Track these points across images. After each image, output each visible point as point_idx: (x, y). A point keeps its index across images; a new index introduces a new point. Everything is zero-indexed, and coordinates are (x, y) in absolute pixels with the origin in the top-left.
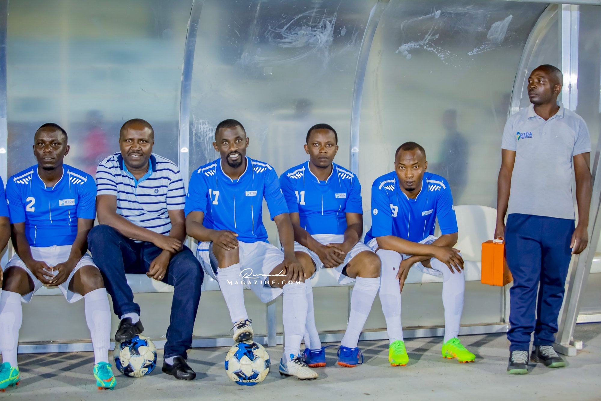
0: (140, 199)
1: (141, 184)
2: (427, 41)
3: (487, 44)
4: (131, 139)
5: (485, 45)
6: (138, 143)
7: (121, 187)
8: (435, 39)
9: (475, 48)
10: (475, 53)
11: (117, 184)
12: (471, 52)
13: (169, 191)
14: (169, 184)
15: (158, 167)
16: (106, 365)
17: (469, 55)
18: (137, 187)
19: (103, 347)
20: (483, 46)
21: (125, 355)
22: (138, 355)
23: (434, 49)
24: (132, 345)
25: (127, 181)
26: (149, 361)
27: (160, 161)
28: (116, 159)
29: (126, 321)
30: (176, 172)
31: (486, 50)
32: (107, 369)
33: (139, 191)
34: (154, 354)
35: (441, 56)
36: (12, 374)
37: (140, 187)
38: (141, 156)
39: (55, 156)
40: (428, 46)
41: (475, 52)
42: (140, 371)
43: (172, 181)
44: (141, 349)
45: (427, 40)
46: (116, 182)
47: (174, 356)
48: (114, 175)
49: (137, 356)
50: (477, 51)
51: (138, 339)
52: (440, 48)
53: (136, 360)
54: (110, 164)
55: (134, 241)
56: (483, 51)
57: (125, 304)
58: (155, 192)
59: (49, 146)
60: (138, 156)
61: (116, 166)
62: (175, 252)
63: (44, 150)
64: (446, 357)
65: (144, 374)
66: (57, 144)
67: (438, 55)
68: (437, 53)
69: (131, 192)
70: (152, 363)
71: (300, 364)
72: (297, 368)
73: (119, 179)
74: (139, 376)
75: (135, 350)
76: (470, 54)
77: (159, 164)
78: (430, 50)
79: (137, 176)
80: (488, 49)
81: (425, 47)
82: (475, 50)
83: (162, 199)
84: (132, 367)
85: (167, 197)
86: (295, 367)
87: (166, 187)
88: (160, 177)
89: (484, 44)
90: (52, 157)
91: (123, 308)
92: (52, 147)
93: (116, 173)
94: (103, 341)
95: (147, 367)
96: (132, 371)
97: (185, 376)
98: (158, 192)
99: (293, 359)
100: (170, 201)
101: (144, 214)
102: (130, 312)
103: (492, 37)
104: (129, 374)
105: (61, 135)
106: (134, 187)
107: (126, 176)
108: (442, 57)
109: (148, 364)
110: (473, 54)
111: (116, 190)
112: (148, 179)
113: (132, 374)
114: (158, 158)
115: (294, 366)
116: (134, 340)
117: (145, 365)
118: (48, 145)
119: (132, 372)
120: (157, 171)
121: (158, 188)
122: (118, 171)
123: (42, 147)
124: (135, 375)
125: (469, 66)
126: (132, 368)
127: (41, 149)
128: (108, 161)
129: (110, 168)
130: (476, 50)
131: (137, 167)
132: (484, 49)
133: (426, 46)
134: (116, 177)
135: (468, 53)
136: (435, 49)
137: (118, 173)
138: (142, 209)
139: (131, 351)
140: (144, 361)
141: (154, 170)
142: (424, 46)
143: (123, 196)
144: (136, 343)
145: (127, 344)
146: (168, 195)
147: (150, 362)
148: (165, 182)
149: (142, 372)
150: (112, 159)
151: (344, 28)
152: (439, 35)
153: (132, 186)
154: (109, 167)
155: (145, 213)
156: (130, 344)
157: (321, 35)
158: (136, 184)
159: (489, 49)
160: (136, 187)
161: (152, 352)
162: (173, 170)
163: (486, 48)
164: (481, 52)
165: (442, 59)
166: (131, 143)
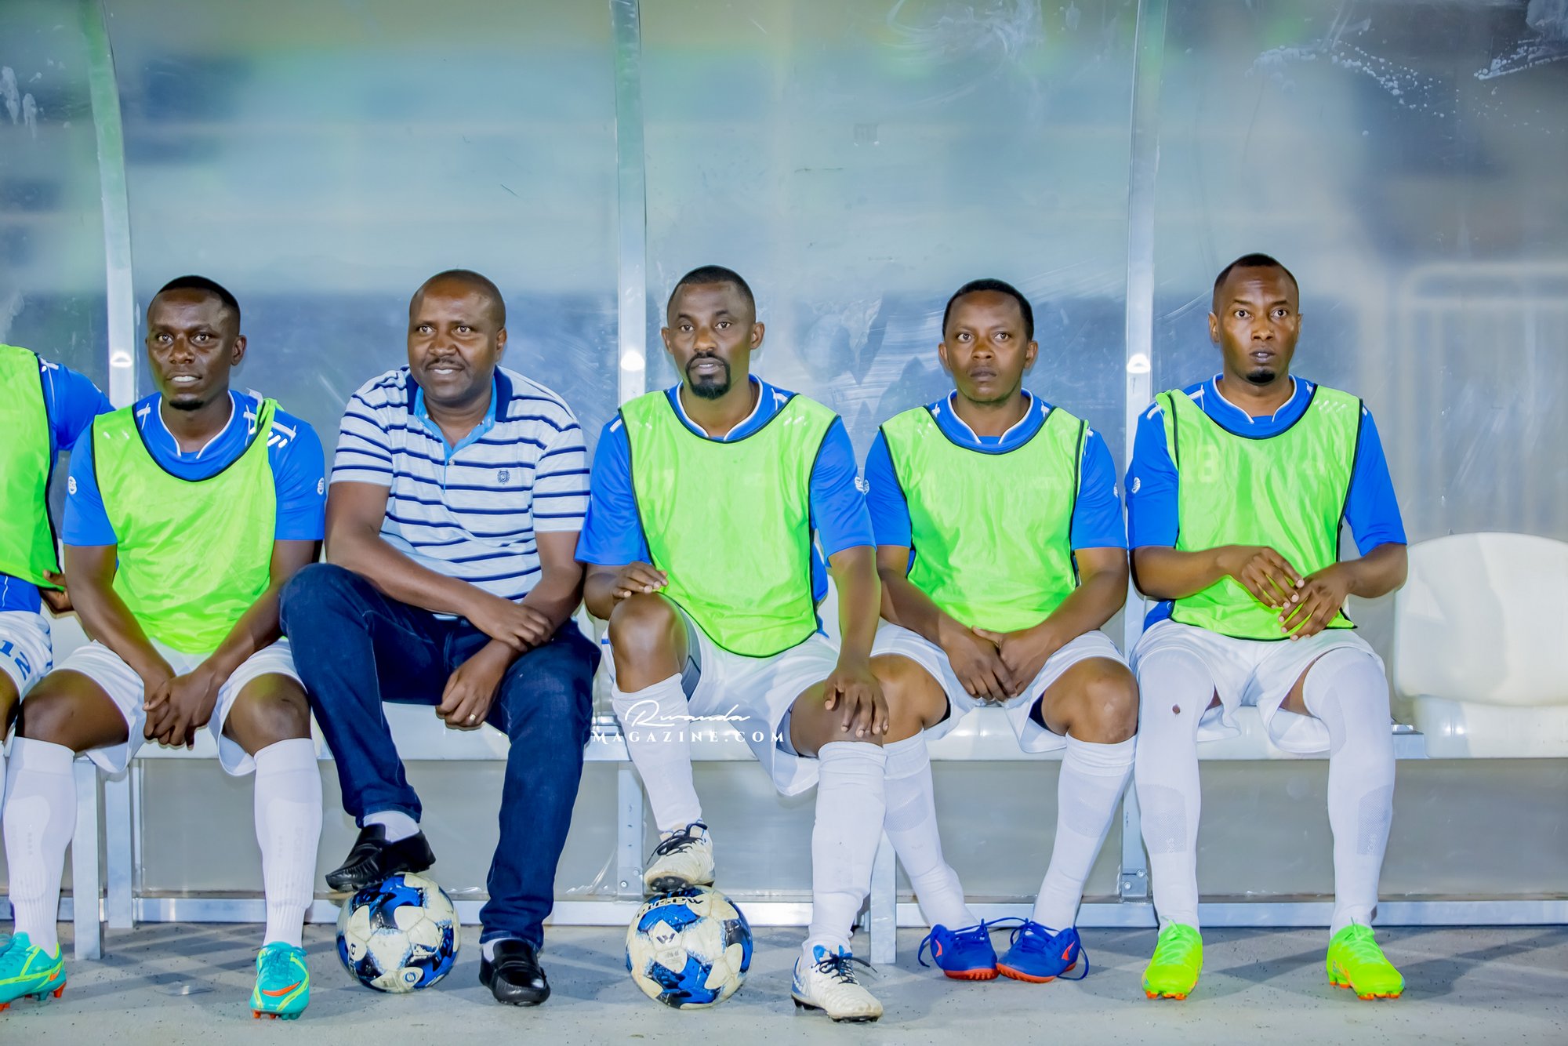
0: (454, 498)
1: (459, 456)
2: (1337, 41)
3: (1532, 46)
4: (430, 324)
5: (1526, 48)
6: (449, 333)
7: (402, 462)
8: (1360, 33)
9: (1495, 58)
10: (1499, 73)
11: (392, 452)
12: (1485, 71)
13: (538, 478)
14: (539, 458)
15: (515, 409)
16: (288, 953)
17: (1477, 78)
18: (448, 464)
19: (286, 903)
20: (1521, 51)
21: (357, 928)
22: (391, 930)
23: (1364, 64)
24: (378, 900)
25: (420, 444)
26: (424, 947)
27: (524, 394)
28: (402, 382)
29: (371, 834)
30: (563, 426)
31: (1531, 64)
32: (289, 962)
33: (454, 474)
34: (441, 930)
35: (1391, 84)
36: (32, 964)
37: (457, 463)
38: (461, 370)
39: (204, 371)
40: (1342, 54)
41: (1495, 70)
42: (398, 976)
43: (548, 450)
44: (401, 913)
45: (1337, 37)
46: (389, 447)
47: (498, 936)
48: (384, 427)
49: (389, 933)
50: (1505, 68)
51: (398, 886)
52: (1382, 60)
53: (385, 945)
54: (381, 396)
55: (435, 615)
56: (1522, 68)
57: (370, 786)
58: (501, 480)
59: (186, 343)
60: (451, 371)
61: (397, 402)
62: (523, 648)
63: (171, 355)
64: (1336, 984)
65: (412, 984)
66: (207, 338)
67: (1379, 81)
68: (1375, 75)
69: (431, 476)
70: (434, 956)
71: (838, 975)
72: (826, 986)
73: (397, 439)
74: (401, 989)
75: (385, 916)
76: (1482, 77)
77: (519, 400)
78: (1352, 66)
79: (453, 431)
80: (1538, 59)
81: (1335, 59)
82: (1496, 63)
83: (519, 500)
84: (376, 964)
85: (535, 496)
86: (821, 985)
87: (532, 466)
88: (516, 437)
89: (1521, 46)
90: (196, 374)
91: (366, 796)
92: (193, 345)
93: (392, 422)
94: (287, 886)
95: (419, 963)
96: (378, 975)
97: (514, 992)
98: (507, 480)
99: (821, 960)
100: (541, 507)
101: (463, 540)
102: (383, 809)
103: (1542, 22)
104: (372, 983)
105: (219, 311)
106: (442, 463)
107: (420, 433)
108: (1393, 88)
109: (420, 957)
110: (1491, 75)
111: (390, 471)
112: (481, 441)
113: (377, 982)
114: (520, 384)
115: (820, 982)
116: (388, 887)
117: (412, 960)
118: (181, 340)
119: (377, 977)
120: (510, 420)
121: (510, 470)
122: (401, 416)
123: (164, 346)
124: (386, 985)
125: (1485, 114)
126: (377, 966)
127: (162, 351)
128: (377, 386)
129: (375, 408)
130: (1499, 65)
131: (454, 403)
132: (1523, 61)
133: (1338, 55)
134: (392, 432)
135: (1476, 75)
136: (1368, 64)
137: (398, 423)
138: (459, 527)
139: (373, 917)
140: (408, 946)
141: (501, 417)
142: (1331, 54)
143: (404, 486)
144: (391, 896)
145: (366, 897)
146: (536, 491)
147: (427, 951)
148: (528, 453)
149: (406, 979)
150: (390, 382)
151: (1072, 5)
152: (1370, 20)
153: (435, 462)
154: (373, 404)
155: (467, 537)
156: (372, 899)
157: (1008, 28)
158: (448, 456)
159: (1542, 61)
160: (446, 463)
161: (437, 924)
162: (555, 420)
163: (1530, 57)
164: (1516, 70)
165: (1396, 92)
166: (430, 337)
